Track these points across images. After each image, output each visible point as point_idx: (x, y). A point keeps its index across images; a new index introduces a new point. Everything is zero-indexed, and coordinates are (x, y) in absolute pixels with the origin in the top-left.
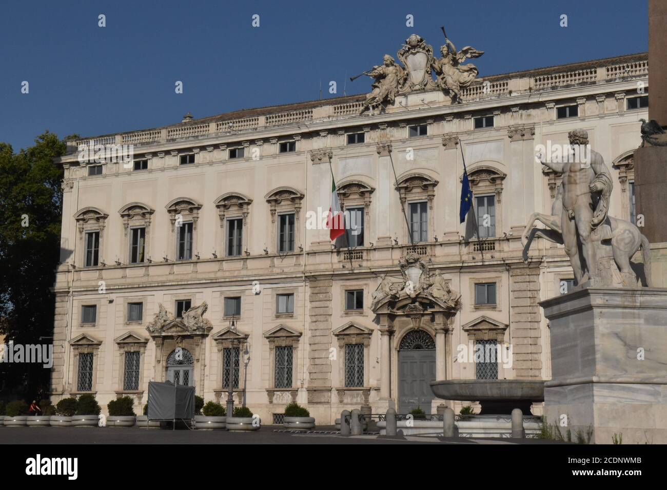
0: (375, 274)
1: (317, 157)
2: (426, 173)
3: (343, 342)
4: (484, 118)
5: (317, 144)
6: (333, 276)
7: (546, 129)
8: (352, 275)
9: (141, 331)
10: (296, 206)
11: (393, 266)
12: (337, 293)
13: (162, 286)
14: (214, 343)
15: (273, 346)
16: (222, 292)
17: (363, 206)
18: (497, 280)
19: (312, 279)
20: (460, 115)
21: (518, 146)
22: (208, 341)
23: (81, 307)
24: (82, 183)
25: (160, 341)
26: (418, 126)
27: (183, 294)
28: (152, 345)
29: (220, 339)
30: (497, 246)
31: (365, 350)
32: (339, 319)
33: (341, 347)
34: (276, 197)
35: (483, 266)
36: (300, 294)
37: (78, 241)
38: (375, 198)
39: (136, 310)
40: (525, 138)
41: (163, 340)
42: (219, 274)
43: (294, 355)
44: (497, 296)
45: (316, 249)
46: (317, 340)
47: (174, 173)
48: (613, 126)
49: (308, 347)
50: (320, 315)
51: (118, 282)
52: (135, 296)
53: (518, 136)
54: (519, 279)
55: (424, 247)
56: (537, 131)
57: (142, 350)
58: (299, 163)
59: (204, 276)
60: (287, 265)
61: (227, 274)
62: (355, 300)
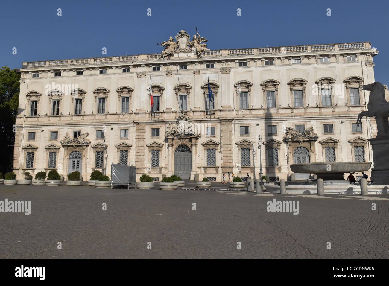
0: (165, 122)
1: (139, 75)
2: (187, 84)
3: (150, 149)
4: (210, 64)
5: (139, 70)
6: (147, 123)
7: (235, 70)
8: (155, 123)
9: (58, 144)
10: (130, 94)
11: (173, 119)
12: (148, 130)
13: (67, 125)
14: (92, 149)
15: (119, 151)
16: (95, 128)
17: (160, 96)
18: (216, 126)
19: (137, 123)
20: (201, 62)
21: (224, 75)
22: (89, 148)
23: (28, 133)
24: (29, 81)
25: (66, 147)
26: (184, 65)
27: (77, 129)
28: (62, 150)
29: (94, 147)
30: (216, 113)
31: (160, 153)
32: (149, 140)
33: (149, 151)
34: (121, 90)
35: (210, 120)
36: (131, 130)
37: (27, 105)
38: (164, 92)
39: (55, 135)
40: (227, 72)
42: (94, 121)
43: (128, 154)
44: (216, 132)
45: (139, 111)
46: (139, 148)
47: (74, 78)
48: (260, 71)
49: (135, 151)
50: (140, 139)
51: (46, 122)
52: (54, 129)
53: (224, 72)
54: (224, 126)
55: (186, 113)
56: (231, 70)
57: (57, 151)
58: (131, 77)
59: (87, 121)
60: (126, 118)
61: (98, 121)
62: (156, 133)
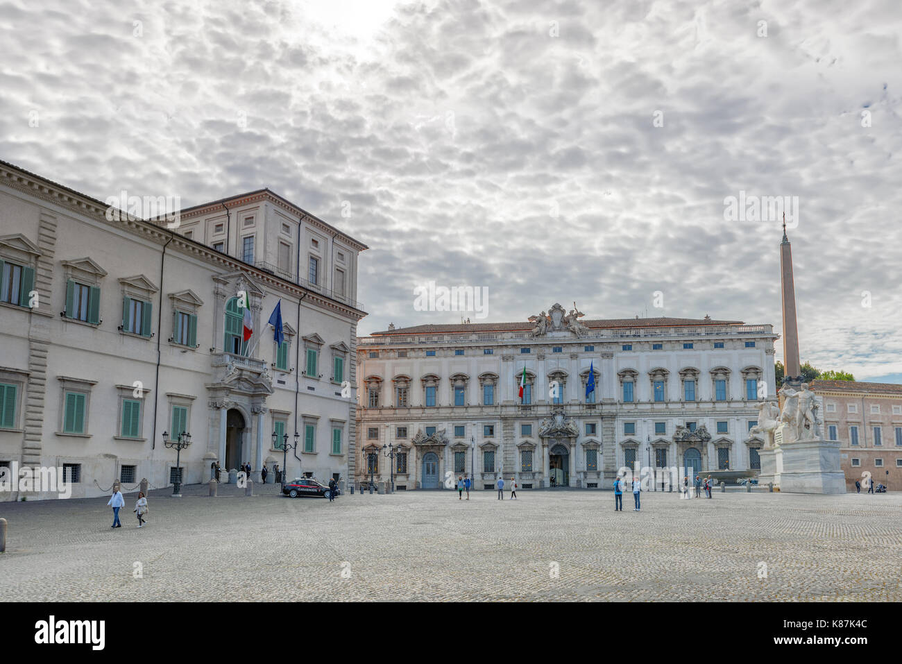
0: (537, 418)
1: (505, 358)
2: (564, 371)
3: (521, 450)
4: (590, 347)
5: (505, 352)
6: (517, 418)
7: (620, 354)
8: (526, 418)
9: (408, 443)
10: (495, 382)
11: (547, 414)
12: (517, 426)
13: (419, 419)
14: (450, 450)
15: (483, 451)
16: (453, 424)
17: (531, 384)
18: (596, 423)
19: (504, 419)
20: (580, 344)
21: (605, 361)
22: (447, 449)
23: (368, 429)
24: (366, 361)
25: (419, 448)
26: (558, 347)
27: (431, 424)
28: (414, 451)
29: (453, 448)
30: (597, 407)
31: (533, 455)
32: (519, 440)
33: (520, 452)
34: (483, 377)
35: (590, 416)
36: (497, 426)
38: (536, 380)
39: (402, 432)
40: (609, 358)
41: (420, 448)
42: (452, 414)
43: (495, 456)
44: (596, 430)
45: (506, 403)
46: (508, 449)
47: (423, 360)
48: (647, 356)
49: (503, 453)
50: (509, 437)
51: (392, 416)
52: (402, 424)
53: (606, 357)
54: (607, 422)
55: (563, 406)
56: (614, 355)
57: (408, 453)
58: (494, 360)
59: (443, 415)
60: (490, 411)
61: (457, 415)
62: (526, 430)
